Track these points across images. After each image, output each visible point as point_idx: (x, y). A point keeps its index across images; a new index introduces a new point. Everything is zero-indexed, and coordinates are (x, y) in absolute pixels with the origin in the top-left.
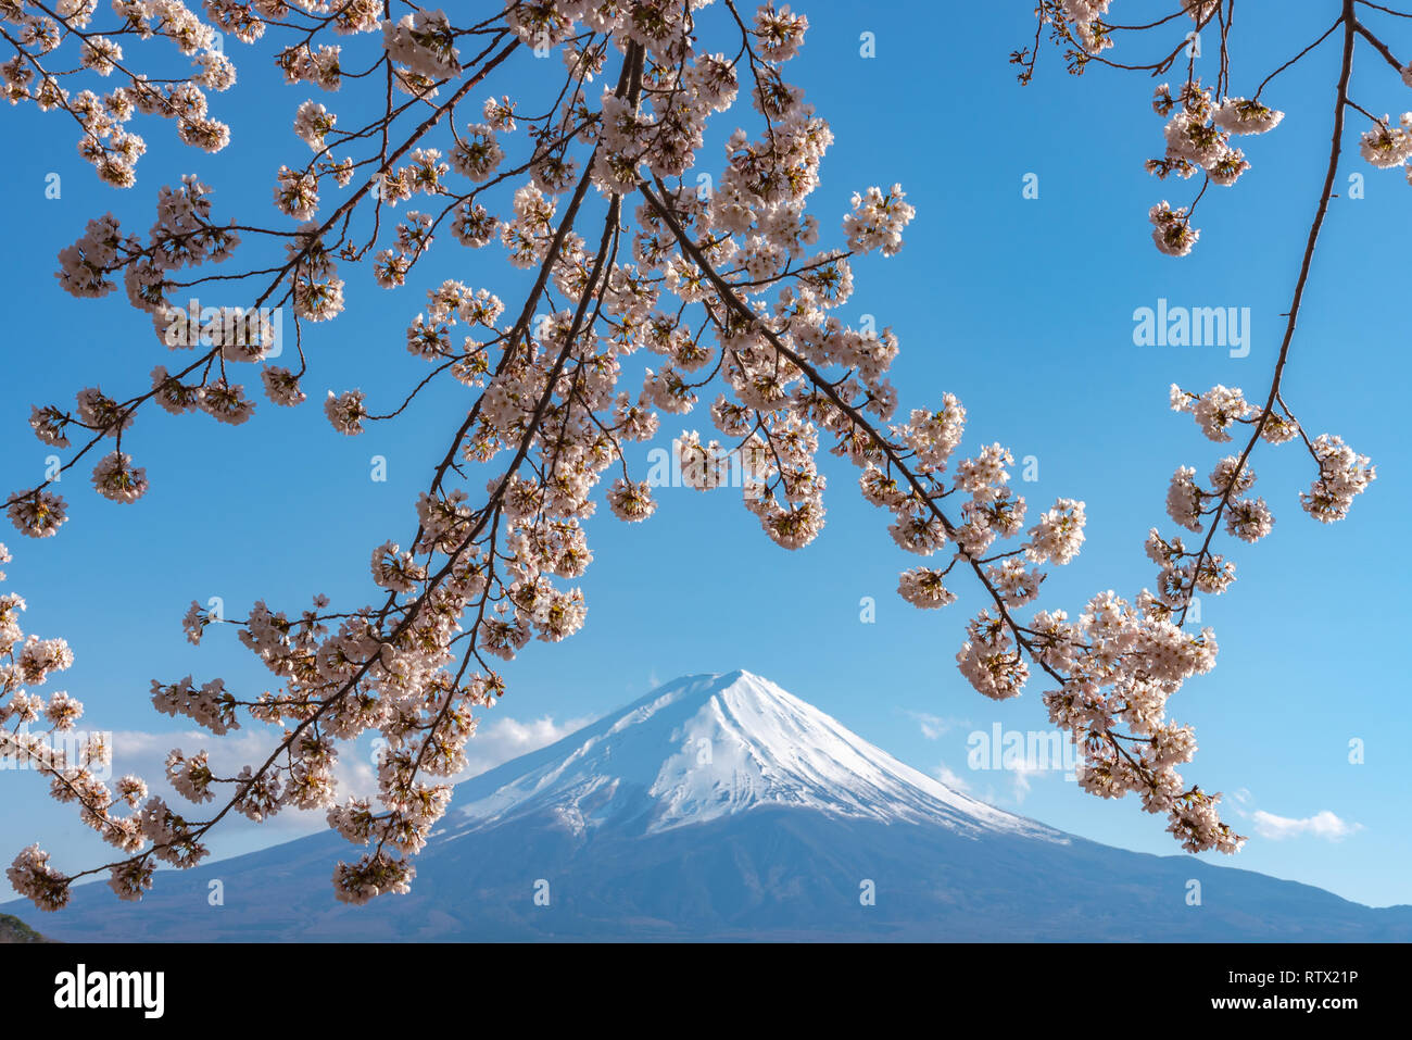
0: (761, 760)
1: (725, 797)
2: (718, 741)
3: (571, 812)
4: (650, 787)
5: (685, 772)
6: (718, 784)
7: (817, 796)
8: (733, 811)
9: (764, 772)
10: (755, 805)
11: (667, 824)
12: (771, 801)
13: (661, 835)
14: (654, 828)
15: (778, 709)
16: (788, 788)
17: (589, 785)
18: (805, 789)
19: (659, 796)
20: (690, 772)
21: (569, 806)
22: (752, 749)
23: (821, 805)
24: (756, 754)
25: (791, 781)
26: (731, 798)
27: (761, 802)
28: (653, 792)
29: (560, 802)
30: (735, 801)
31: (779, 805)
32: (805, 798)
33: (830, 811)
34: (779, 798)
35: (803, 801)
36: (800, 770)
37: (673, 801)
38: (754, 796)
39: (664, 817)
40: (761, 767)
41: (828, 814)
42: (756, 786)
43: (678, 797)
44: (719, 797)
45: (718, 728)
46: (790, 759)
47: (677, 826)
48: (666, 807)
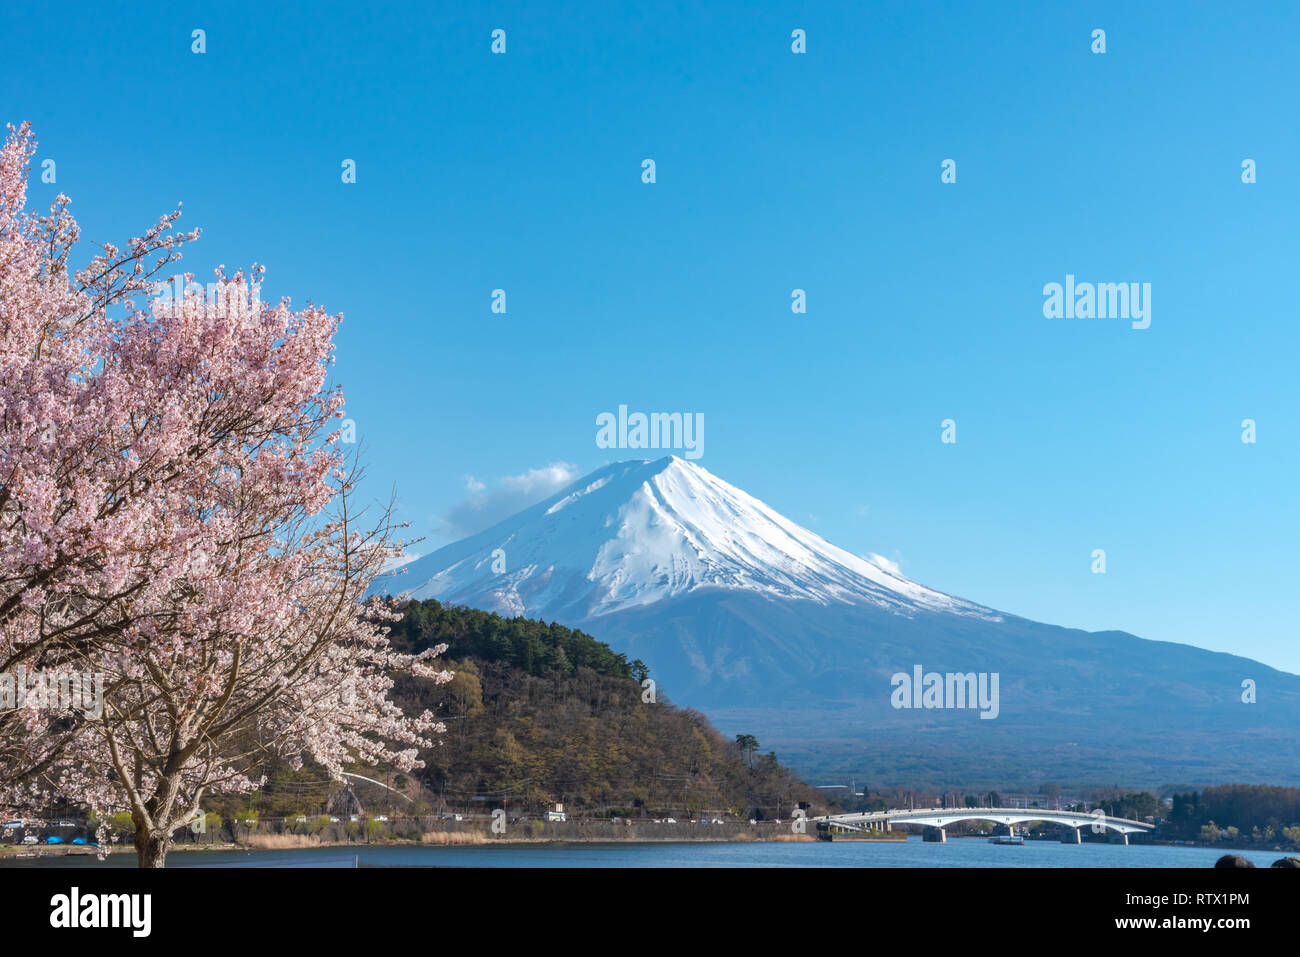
0: (697, 544)
1: (664, 580)
2: (652, 525)
3: (511, 596)
4: (588, 572)
5: (623, 557)
6: (656, 568)
7: (754, 578)
8: (673, 593)
9: (701, 555)
10: (694, 588)
11: (607, 608)
12: (710, 584)
13: (603, 618)
14: (594, 611)
15: (710, 494)
16: (726, 571)
17: (527, 570)
18: (742, 572)
19: (598, 581)
20: (627, 557)
21: (509, 591)
22: (687, 533)
23: (759, 587)
24: (692, 539)
25: (728, 565)
26: (670, 581)
27: (700, 585)
28: (591, 576)
29: (499, 586)
30: (674, 584)
31: (717, 588)
32: (743, 581)
33: (768, 593)
34: (718, 581)
35: (741, 584)
36: (736, 554)
37: (612, 585)
38: (692, 580)
39: (604, 601)
40: (697, 551)
41: (766, 596)
42: (693, 570)
43: (617, 581)
44: (659, 581)
45: (652, 513)
46: (726, 543)
47: (618, 609)
48: (606, 591)
